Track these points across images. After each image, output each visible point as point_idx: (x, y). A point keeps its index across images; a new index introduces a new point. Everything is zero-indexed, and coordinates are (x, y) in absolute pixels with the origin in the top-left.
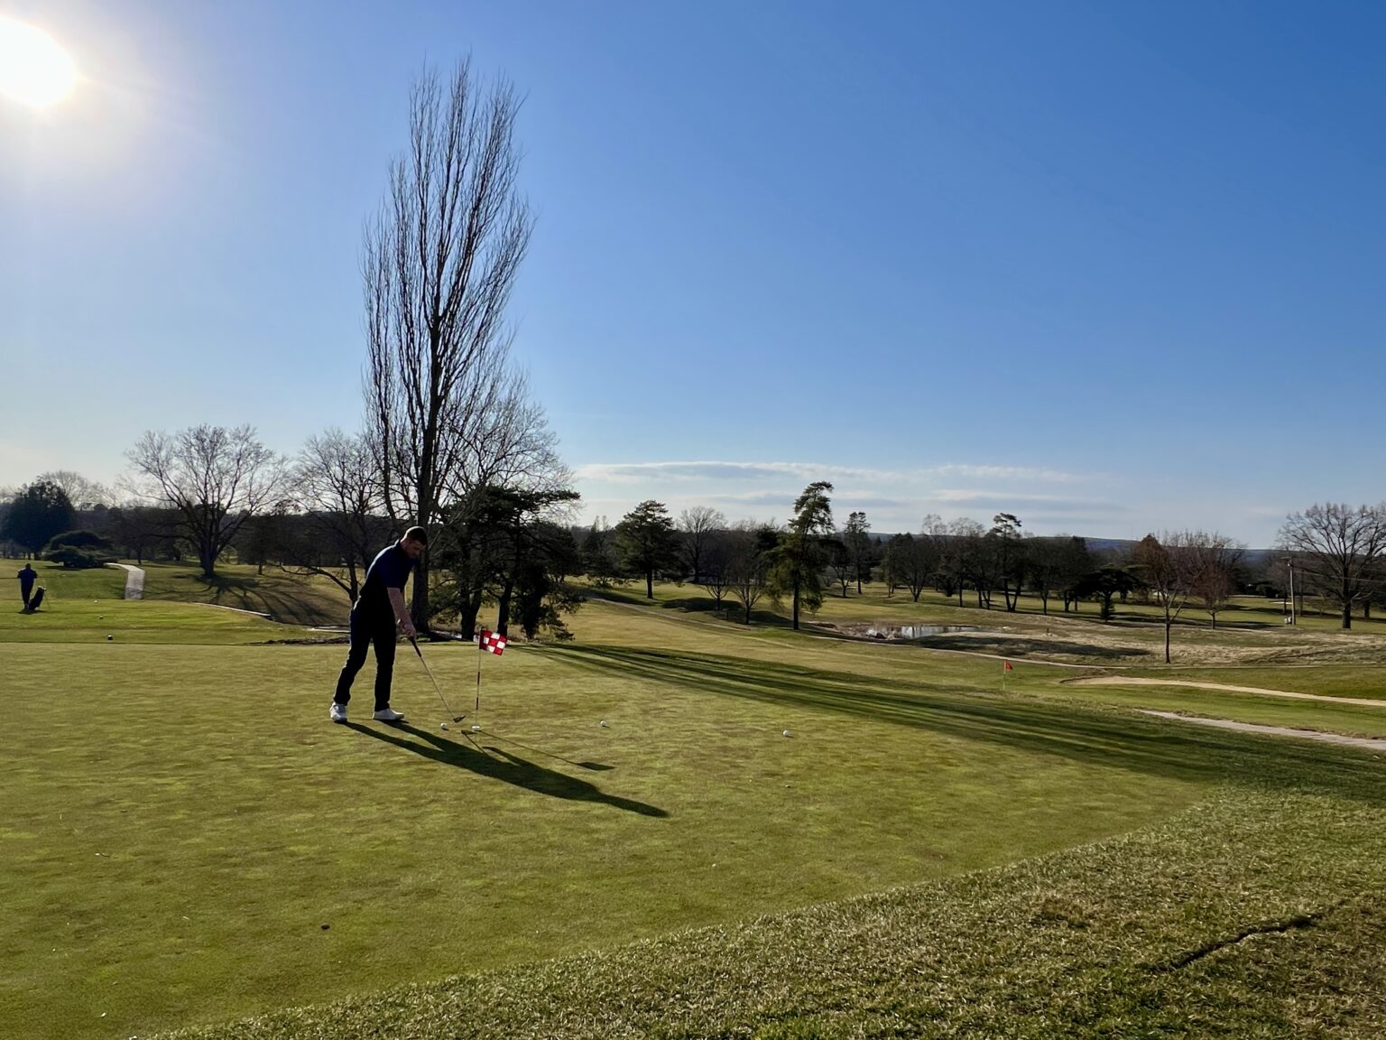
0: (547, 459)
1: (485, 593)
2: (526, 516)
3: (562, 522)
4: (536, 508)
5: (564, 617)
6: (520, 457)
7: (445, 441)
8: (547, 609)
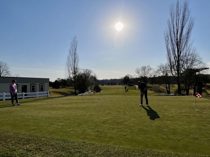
0: (200, 63)
1: (190, 87)
2: (197, 73)
3: (204, 74)
4: (199, 71)
5: (208, 91)
6: (195, 63)
7: (181, 62)
8: (204, 90)
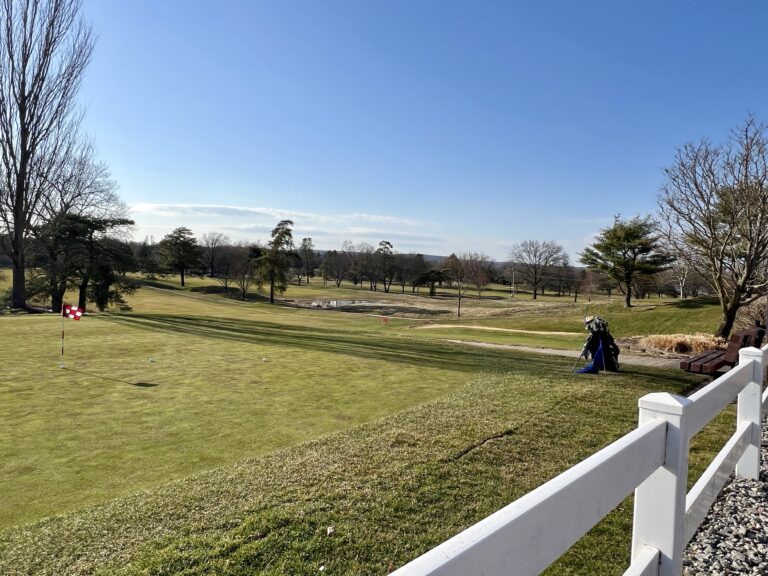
0: (111, 198)
1: (68, 283)
2: (97, 234)
3: (123, 239)
4: (104, 229)
5: (125, 297)
6: (91, 196)
7: (33, 182)
8: (112, 293)
